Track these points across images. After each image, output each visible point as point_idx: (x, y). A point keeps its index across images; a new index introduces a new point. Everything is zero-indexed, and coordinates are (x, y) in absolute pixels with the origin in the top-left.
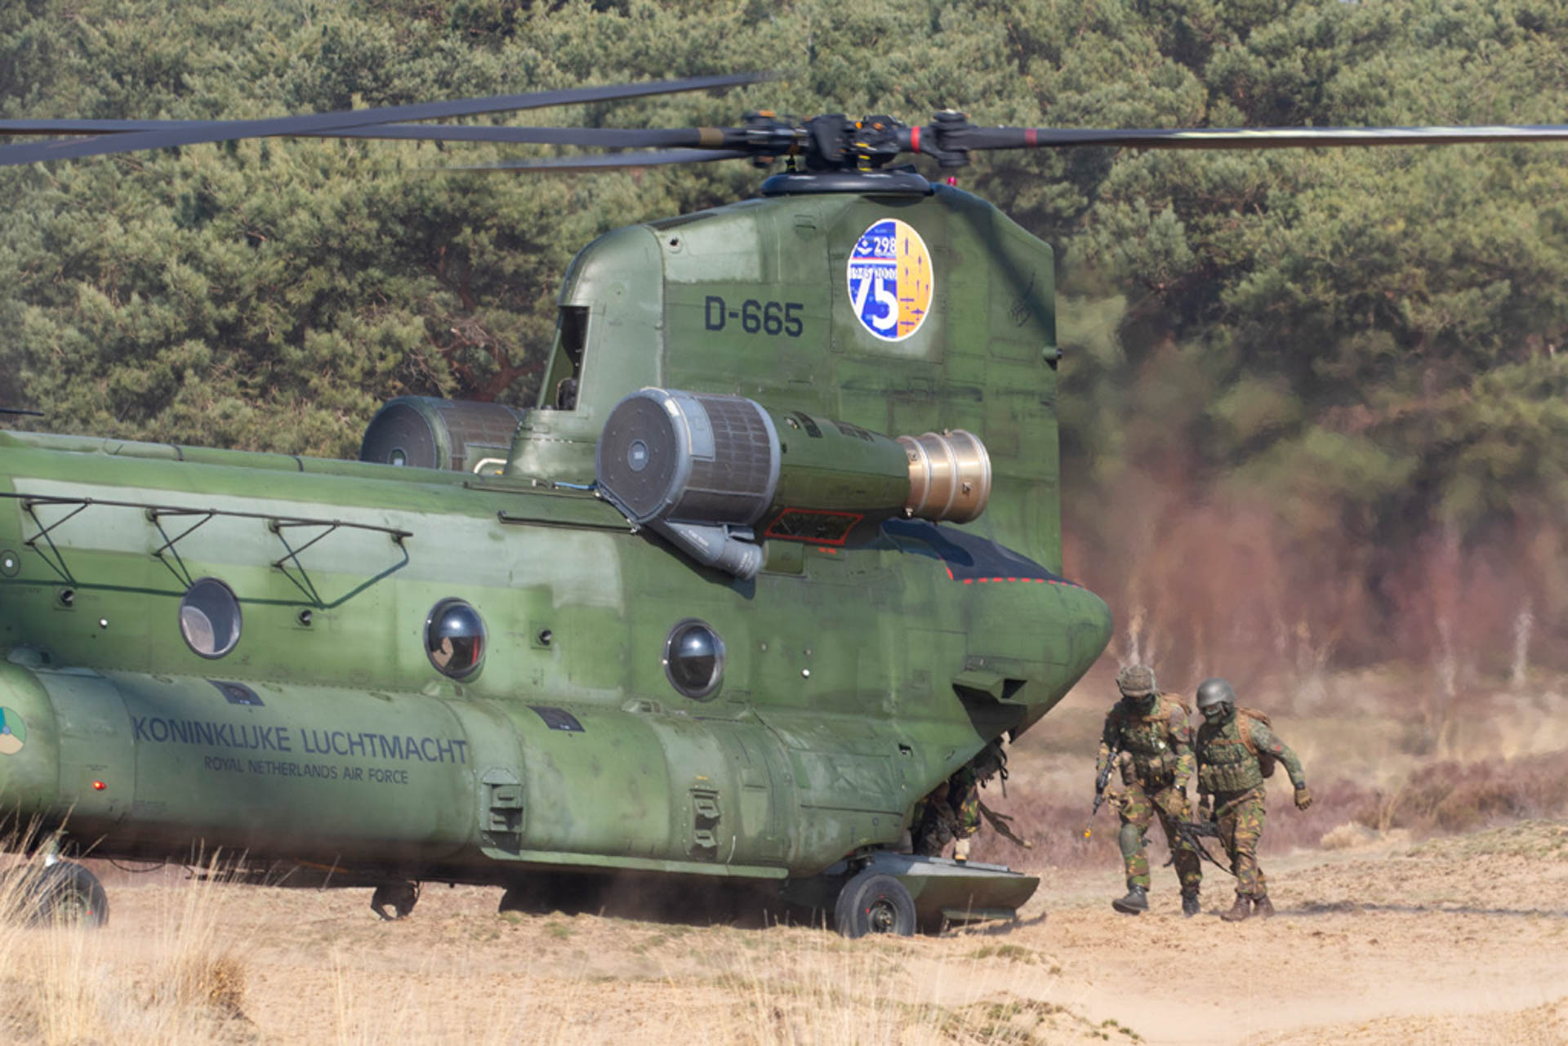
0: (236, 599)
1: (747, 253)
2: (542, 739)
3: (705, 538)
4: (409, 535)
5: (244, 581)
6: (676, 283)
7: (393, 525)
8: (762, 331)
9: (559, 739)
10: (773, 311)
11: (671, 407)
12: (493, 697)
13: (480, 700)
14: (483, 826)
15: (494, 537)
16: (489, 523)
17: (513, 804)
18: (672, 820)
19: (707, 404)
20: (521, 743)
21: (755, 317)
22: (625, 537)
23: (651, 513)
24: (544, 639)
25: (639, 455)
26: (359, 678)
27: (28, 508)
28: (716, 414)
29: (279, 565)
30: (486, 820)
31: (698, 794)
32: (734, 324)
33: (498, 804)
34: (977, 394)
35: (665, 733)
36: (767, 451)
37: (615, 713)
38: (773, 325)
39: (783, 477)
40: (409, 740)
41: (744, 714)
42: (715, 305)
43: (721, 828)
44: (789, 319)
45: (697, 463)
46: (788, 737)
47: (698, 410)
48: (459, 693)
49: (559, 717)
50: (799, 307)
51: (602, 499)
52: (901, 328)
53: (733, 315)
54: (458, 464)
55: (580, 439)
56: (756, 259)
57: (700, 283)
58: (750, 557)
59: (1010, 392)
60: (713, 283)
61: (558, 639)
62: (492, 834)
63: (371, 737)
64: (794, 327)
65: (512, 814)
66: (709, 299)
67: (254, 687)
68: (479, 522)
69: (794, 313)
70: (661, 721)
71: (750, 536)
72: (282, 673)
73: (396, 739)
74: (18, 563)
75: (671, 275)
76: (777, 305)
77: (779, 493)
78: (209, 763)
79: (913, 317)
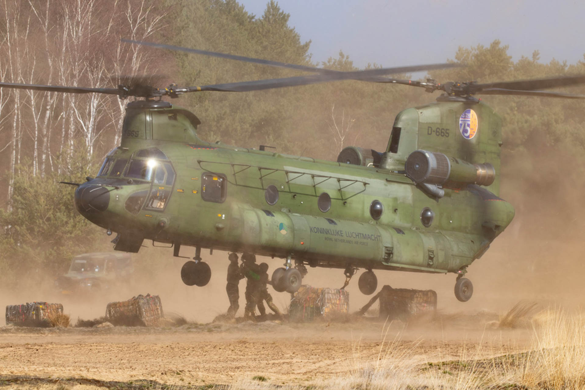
0: (330, 198)
1: (438, 116)
2: (397, 237)
3: (432, 187)
4: (368, 184)
5: (332, 194)
6: (421, 123)
7: (364, 181)
8: (440, 136)
9: (400, 235)
10: (443, 131)
11: (427, 155)
12: (383, 225)
13: (381, 225)
14: (383, 257)
15: (386, 185)
16: (384, 182)
17: (391, 252)
18: (424, 257)
19: (435, 155)
20: (392, 237)
21: (438, 132)
22: (413, 186)
23: (421, 181)
24: (395, 210)
25: (417, 166)
26: (356, 218)
27: (287, 174)
28: (437, 157)
29: (339, 190)
30: (384, 255)
31: (429, 251)
32: (434, 134)
33: (387, 252)
34: (485, 153)
35: (422, 235)
36: (448, 167)
37: (410, 229)
38: (442, 134)
39: (451, 173)
40: (368, 235)
41: (437, 231)
42: (430, 129)
43: (434, 259)
44: (446, 133)
45: (433, 169)
46: (448, 238)
47: (433, 156)
48: (377, 223)
49: (399, 231)
50: (449, 130)
51: (406, 176)
52: (470, 136)
53: (434, 131)
54: (364, 164)
55: (398, 160)
56: (440, 117)
57: (427, 123)
58: (441, 192)
59: (491, 152)
60: (429, 123)
61: (398, 212)
62: (385, 259)
63: (360, 234)
64: (447, 135)
65: (390, 254)
66: (429, 127)
67: (334, 220)
68: (382, 181)
69: (447, 131)
70: (420, 232)
71: (441, 187)
72: (340, 217)
73: (366, 235)
74: (284, 187)
75: (420, 121)
76: (444, 129)
77: (450, 177)
78: (326, 239)
79: (473, 133)
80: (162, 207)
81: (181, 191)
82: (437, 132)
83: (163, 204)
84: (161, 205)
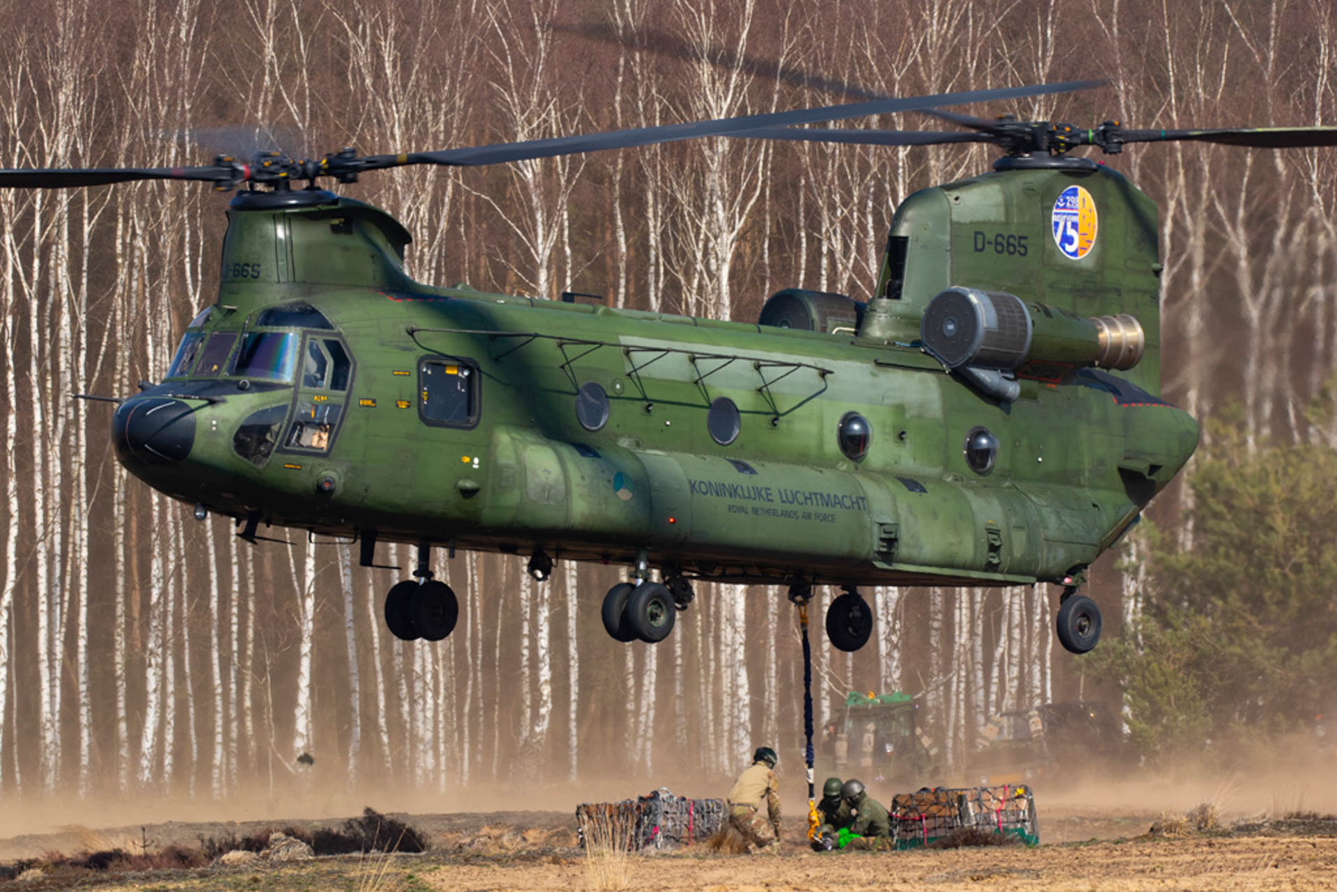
0: (738, 411)
1: (997, 205)
2: (906, 498)
3: (988, 377)
4: (831, 372)
5: (743, 399)
6: (958, 223)
7: (820, 366)
8: (1006, 253)
9: (914, 495)
10: (1012, 240)
11: (973, 298)
12: (873, 471)
13: (869, 472)
14: (876, 548)
15: (873, 374)
16: (869, 367)
17: (892, 536)
18: (976, 547)
19: (992, 298)
20: (894, 499)
21: (1001, 244)
22: (943, 376)
23: (961, 361)
24: (901, 436)
25: (951, 327)
26: (802, 459)
27: (627, 353)
28: (997, 303)
29: (760, 390)
30: (877, 545)
31: (990, 531)
32: (990, 249)
33: (884, 536)
34: (1118, 291)
35: (970, 495)
36: (1025, 324)
37: (939, 480)
38: (1011, 249)
39: (1033, 342)
40: (836, 496)
41: (1007, 484)
42: (980, 237)
43: (1002, 550)
44: (1021, 246)
45: (988, 332)
46: (1034, 498)
47: (988, 301)
48: (857, 468)
49: (912, 484)
50: (1025, 238)
51: (925, 353)
52: (1080, 252)
53: (990, 243)
54: (824, 329)
55: (903, 316)
56: (1002, 209)
57: (972, 223)
58: (1013, 389)
59: (1135, 291)
60: (978, 223)
61: (908, 437)
62: (879, 553)
63: (816, 494)
64: (1022, 250)
65: (891, 542)
66: (977, 233)
67: (750, 463)
68: (865, 365)
69: (1023, 242)
70: (965, 487)
71: (1012, 376)
72: (765, 455)
73: (829, 495)
74: (623, 386)
75: (955, 218)
76: (1013, 236)
77: (1031, 351)
78: (730, 508)
79: (1086, 245)
80: (324, 444)
81: (370, 403)
82: (997, 243)
83: (325, 436)
84: (320, 438)
